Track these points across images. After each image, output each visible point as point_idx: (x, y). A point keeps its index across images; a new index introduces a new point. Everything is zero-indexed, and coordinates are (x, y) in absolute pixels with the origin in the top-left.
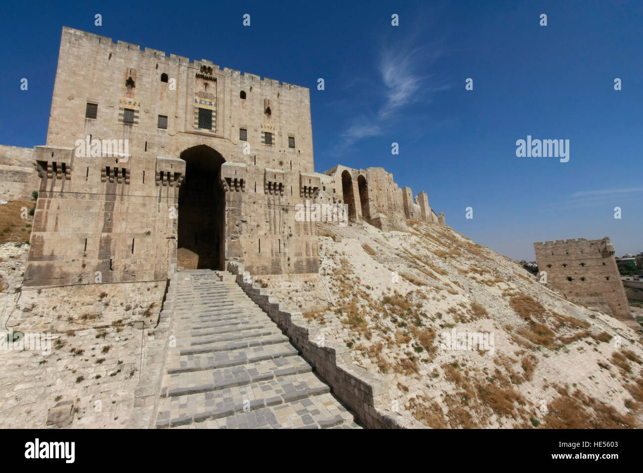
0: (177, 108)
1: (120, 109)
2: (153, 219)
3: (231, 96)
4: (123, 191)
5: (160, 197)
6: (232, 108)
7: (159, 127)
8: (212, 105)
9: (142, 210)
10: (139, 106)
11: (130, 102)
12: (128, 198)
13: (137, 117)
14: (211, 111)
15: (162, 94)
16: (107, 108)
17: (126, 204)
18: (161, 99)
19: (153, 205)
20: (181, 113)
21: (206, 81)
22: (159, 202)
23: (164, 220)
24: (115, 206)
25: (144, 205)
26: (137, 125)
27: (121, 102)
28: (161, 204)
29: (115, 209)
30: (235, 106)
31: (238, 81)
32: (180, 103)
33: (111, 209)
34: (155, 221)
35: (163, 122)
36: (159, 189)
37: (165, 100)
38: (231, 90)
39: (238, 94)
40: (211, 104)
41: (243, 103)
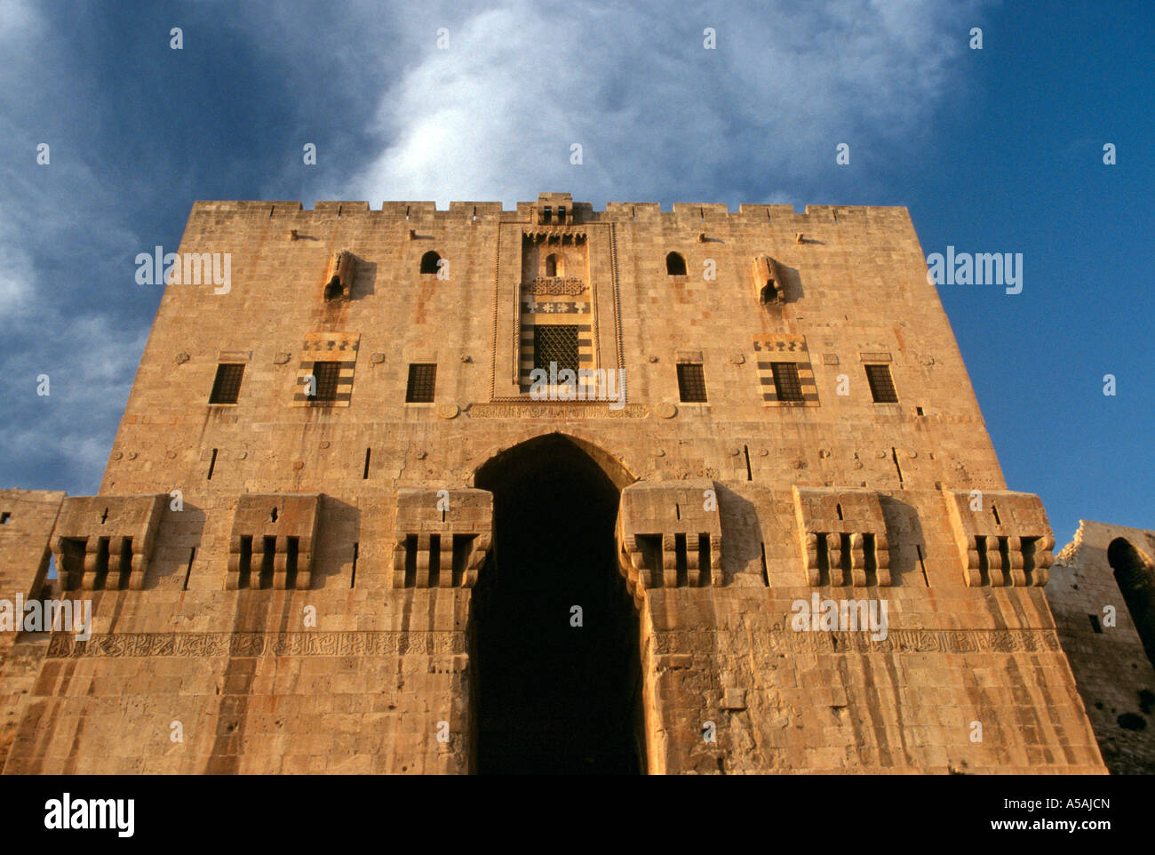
0: (466, 336)
1: (304, 365)
2: (378, 716)
3: (638, 272)
4: (285, 618)
5: (405, 629)
6: (643, 307)
7: (410, 399)
8: (576, 311)
9: (343, 686)
10: (356, 348)
11: (332, 344)
12: (300, 642)
13: (350, 381)
14: (574, 329)
15: (421, 305)
16: (267, 369)
17: (294, 664)
18: (421, 319)
19: (380, 664)
20: (477, 346)
21: (554, 250)
22: (402, 650)
23: (414, 721)
24: (258, 672)
25: (349, 664)
26: (346, 403)
27: (306, 348)
28: (405, 658)
29: (256, 684)
30: (654, 300)
31: (658, 229)
32: (475, 321)
33: (243, 684)
34: (383, 725)
35: (421, 383)
36: (402, 602)
37: (429, 319)
38: (636, 259)
39: (661, 264)
40: (572, 309)
41: (679, 286)
